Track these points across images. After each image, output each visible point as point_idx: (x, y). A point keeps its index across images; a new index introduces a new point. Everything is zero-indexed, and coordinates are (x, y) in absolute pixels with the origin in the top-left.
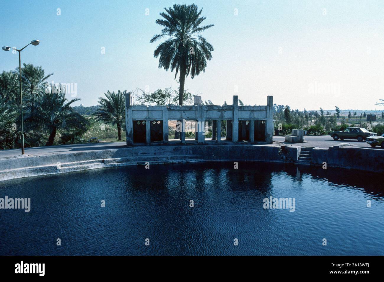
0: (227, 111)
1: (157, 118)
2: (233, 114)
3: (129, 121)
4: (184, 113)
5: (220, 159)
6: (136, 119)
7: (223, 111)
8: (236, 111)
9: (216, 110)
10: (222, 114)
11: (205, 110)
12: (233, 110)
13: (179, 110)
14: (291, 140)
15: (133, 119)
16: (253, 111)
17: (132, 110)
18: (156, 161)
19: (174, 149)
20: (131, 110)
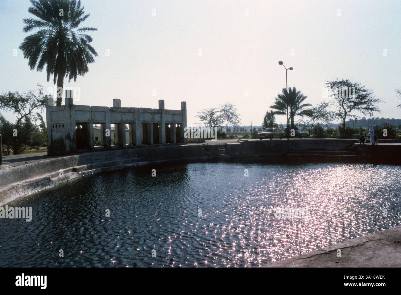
0: (157, 114)
1: (100, 120)
2: (161, 118)
3: (72, 123)
4: (124, 115)
5: (159, 160)
6: (79, 121)
7: (154, 114)
8: (164, 115)
9: (149, 113)
10: (153, 117)
11: (141, 113)
12: (161, 114)
13: (121, 112)
14: (198, 141)
15: (76, 121)
16: (174, 114)
17: (76, 111)
18: (115, 166)
19: (122, 153)
20: (74, 110)
